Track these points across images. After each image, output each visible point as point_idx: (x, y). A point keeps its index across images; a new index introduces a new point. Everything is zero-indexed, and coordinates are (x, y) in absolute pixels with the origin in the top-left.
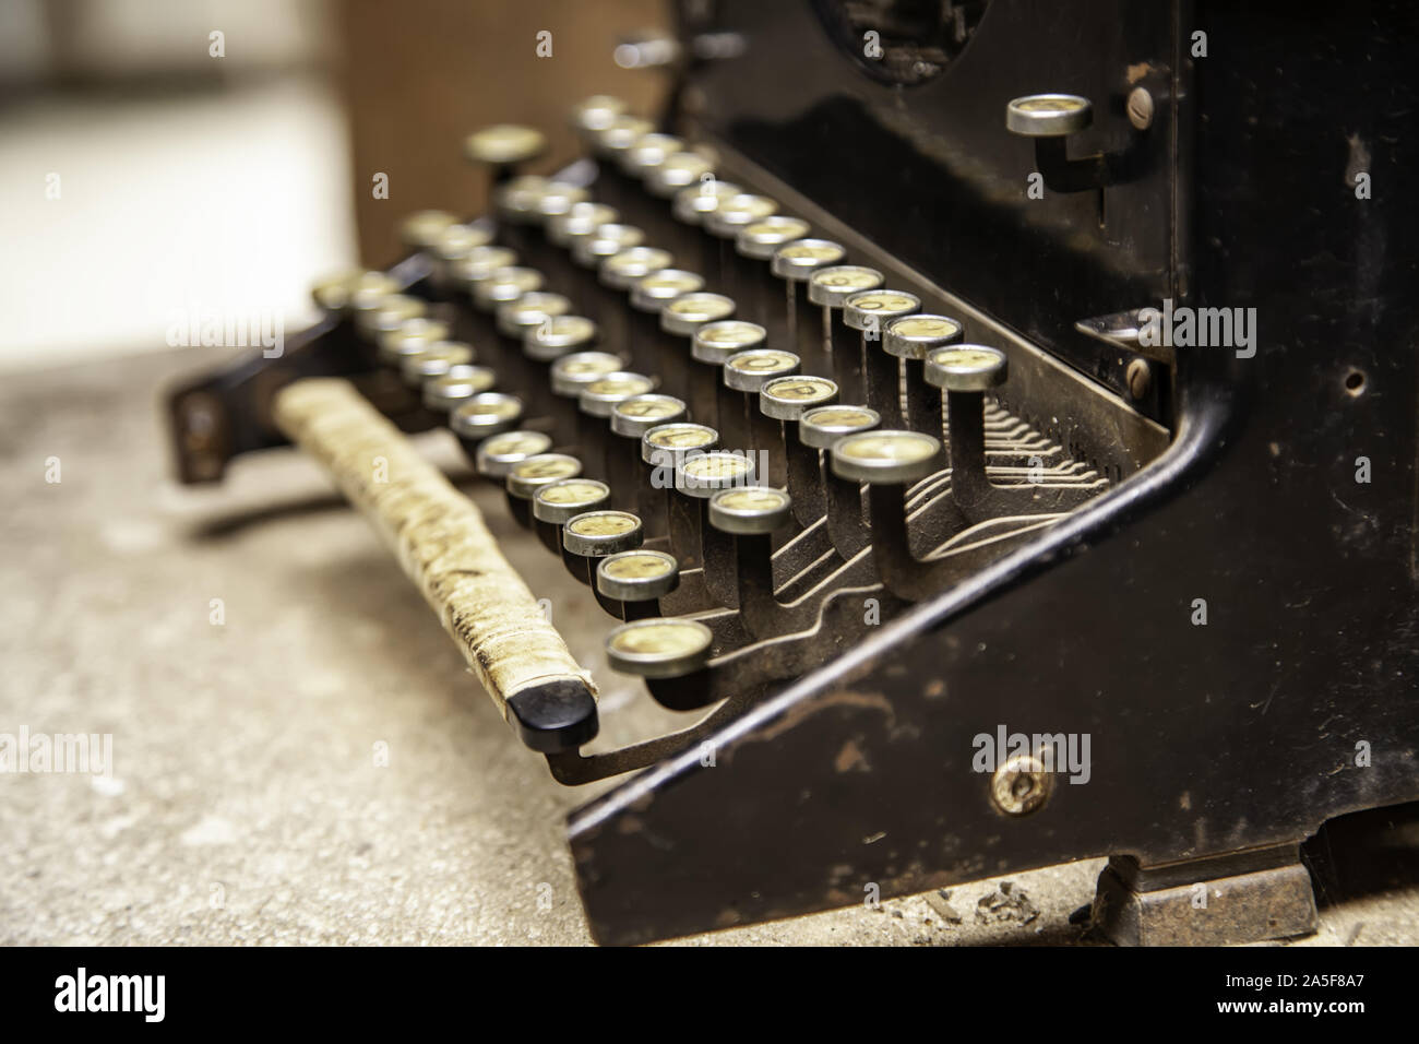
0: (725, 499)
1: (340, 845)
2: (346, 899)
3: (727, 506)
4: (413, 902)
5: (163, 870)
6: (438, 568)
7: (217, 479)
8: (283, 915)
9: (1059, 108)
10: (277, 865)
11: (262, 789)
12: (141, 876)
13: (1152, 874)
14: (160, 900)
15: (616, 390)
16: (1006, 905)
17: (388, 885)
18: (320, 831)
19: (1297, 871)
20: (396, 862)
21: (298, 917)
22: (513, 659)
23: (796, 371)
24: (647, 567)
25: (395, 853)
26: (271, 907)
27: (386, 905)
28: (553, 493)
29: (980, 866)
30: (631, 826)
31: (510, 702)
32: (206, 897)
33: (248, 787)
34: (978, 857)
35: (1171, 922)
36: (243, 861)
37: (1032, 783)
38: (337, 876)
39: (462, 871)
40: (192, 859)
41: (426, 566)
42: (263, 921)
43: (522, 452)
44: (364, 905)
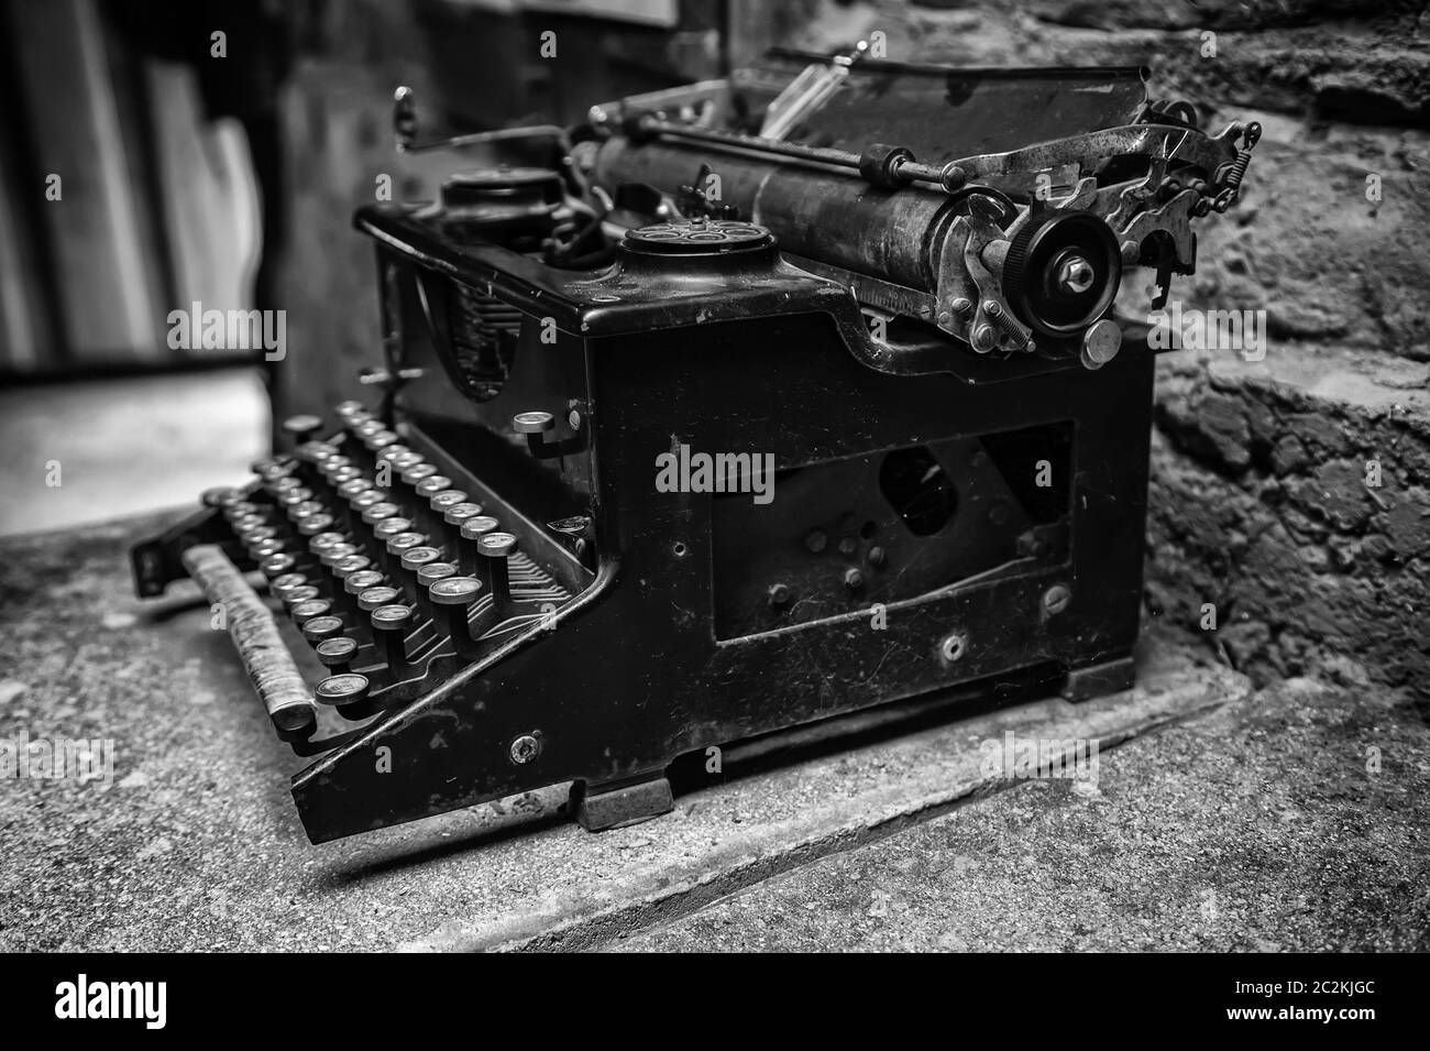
0: (379, 612)
1: (200, 784)
2: (199, 814)
3: (380, 616)
4: (232, 815)
5: (108, 801)
6: (247, 644)
7: (160, 593)
8: (165, 824)
9: (539, 419)
10: (166, 796)
11: (165, 755)
12: (95, 806)
13: (592, 788)
14: (103, 818)
15: (337, 552)
16: (527, 804)
17: (221, 805)
18: (191, 777)
19: (664, 781)
20: (226, 793)
21: (172, 824)
22: (276, 694)
23: (423, 544)
24: (343, 646)
25: (227, 788)
26: (160, 819)
27: (218, 817)
28: (303, 607)
29: (506, 790)
30: (324, 781)
31: (273, 716)
32: (127, 815)
33: (157, 754)
34: (505, 786)
35: (602, 810)
36: (148, 795)
37: (530, 748)
38: (196, 802)
39: (259, 797)
40: (123, 795)
41: (242, 643)
42: (154, 828)
43: (292, 584)
44: (207, 817)
